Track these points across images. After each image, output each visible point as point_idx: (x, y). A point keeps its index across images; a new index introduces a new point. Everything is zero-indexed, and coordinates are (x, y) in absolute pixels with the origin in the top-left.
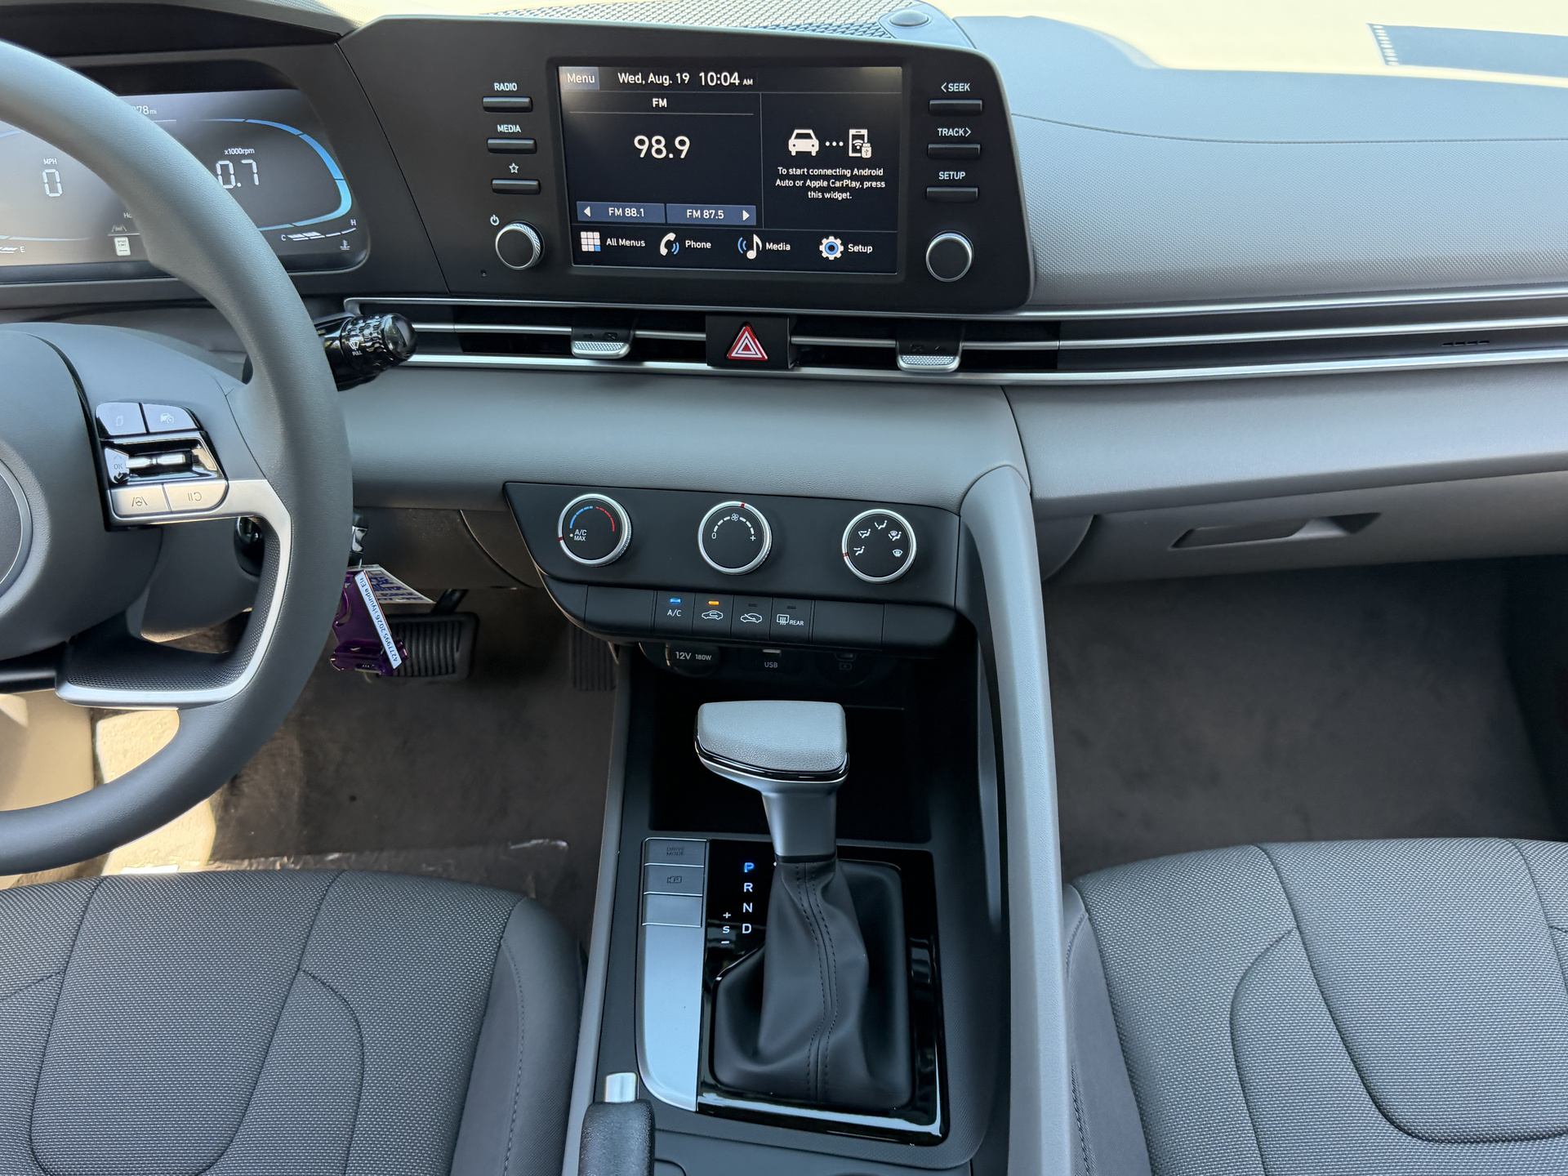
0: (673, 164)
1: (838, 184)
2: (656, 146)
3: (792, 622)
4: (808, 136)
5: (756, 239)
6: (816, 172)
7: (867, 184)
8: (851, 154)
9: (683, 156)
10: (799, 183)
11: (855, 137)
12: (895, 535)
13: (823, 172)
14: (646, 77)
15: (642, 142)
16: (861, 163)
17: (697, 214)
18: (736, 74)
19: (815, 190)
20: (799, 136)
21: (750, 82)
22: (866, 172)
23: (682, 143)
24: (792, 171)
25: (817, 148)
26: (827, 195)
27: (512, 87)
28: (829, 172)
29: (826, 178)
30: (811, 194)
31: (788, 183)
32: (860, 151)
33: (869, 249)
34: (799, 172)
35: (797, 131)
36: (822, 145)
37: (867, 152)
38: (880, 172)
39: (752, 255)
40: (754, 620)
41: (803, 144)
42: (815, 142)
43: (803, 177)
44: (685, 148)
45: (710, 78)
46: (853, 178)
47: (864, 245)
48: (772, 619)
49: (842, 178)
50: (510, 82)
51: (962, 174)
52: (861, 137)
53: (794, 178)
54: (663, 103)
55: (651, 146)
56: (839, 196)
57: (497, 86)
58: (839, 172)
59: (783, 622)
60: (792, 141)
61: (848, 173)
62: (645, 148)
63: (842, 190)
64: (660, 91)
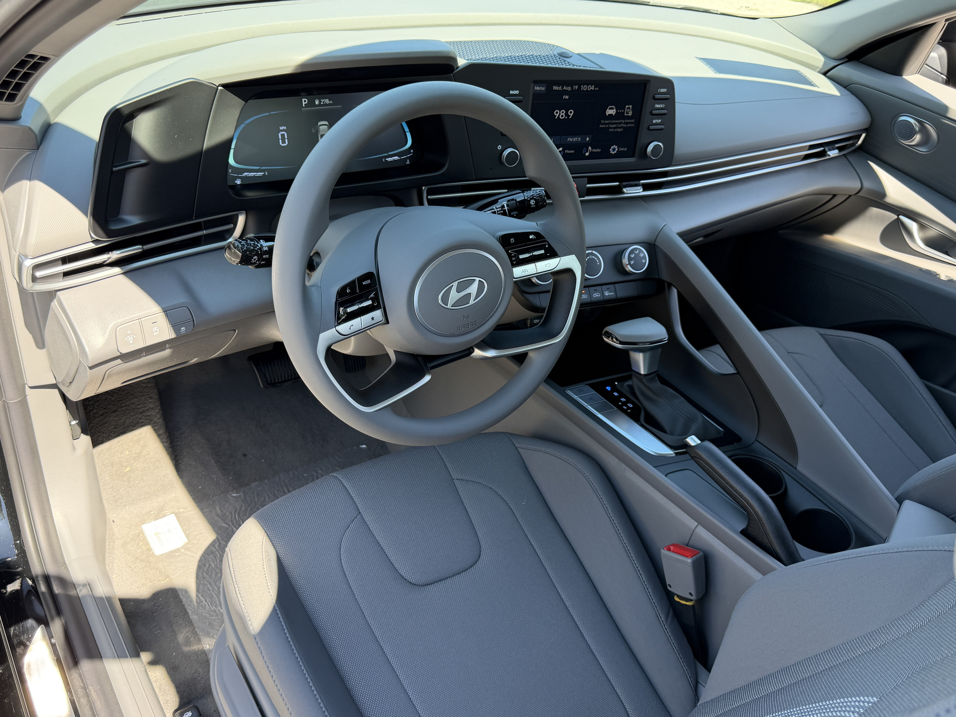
0: (567, 121)
1: (620, 126)
2: (562, 114)
3: (610, 294)
4: (613, 108)
5: (590, 148)
6: (613, 121)
7: (628, 125)
8: (625, 115)
9: (570, 117)
10: (607, 126)
11: (628, 108)
12: (642, 255)
13: (615, 121)
14: (562, 88)
15: (557, 113)
16: (629, 118)
17: (571, 140)
18: (593, 86)
19: (612, 128)
20: (610, 109)
21: (597, 89)
22: (629, 121)
23: (571, 112)
24: (606, 122)
25: (615, 113)
26: (615, 130)
27: (517, 92)
28: (617, 121)
29: (616, 123)
30: (610, 130)
31: (604, 126)
32: (628, 113)
33: (626, 149)
34: (608, 122)
35: (610, 107)
36: (617, 111)
37: (630, 114)
38: (633, 121)
39: (587, 154)
40: (597, 295)
41: (611, 112)
42: (615, 110)
43: (609, 124)
44: (572, 114)
45: (584, 88)
46: (625, 123)
47: (625, 148)
48: (603, 294)
49: (622, 123)
50: (516, 90)
51: (660, 121)
52: (629, 108)
53: (606, 124)
54: (567, 97)
55: (560, 114)
56: (619, 130)
57: (511, 92)
58: (620, 121)
59: (607, 294)
60: (607, 110)
61: (623, 121)
62: (558, 115)
63: (620, 128)
64: (566, 92)
